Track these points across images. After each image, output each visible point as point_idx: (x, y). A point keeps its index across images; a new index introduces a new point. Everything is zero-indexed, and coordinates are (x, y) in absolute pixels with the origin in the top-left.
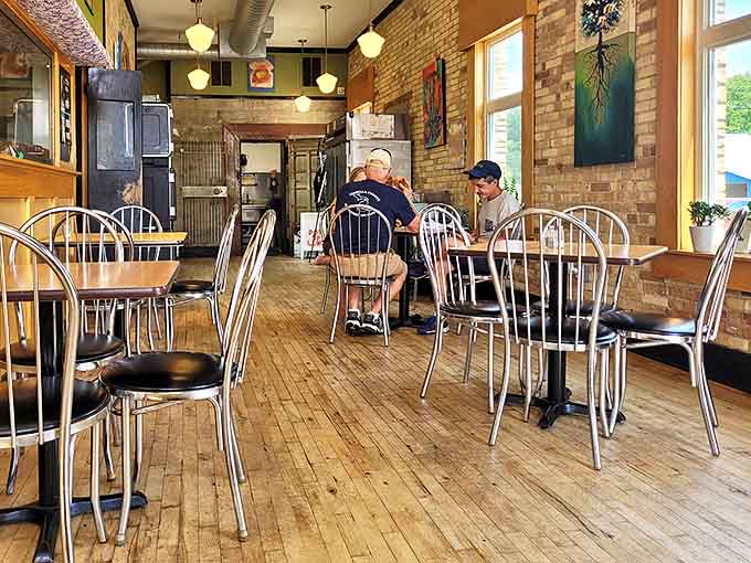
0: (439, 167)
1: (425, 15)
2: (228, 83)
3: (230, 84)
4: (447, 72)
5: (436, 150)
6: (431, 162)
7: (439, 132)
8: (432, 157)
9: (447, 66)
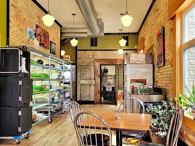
0: (163, 76)
1: (158, 10)
2: (96, 46)
3: (97, 46)
4: (165, 32)
5: (162, 68)
6: (160, 74)
7: (162, 60)
8: (160, 71)
9: (165, 30)
